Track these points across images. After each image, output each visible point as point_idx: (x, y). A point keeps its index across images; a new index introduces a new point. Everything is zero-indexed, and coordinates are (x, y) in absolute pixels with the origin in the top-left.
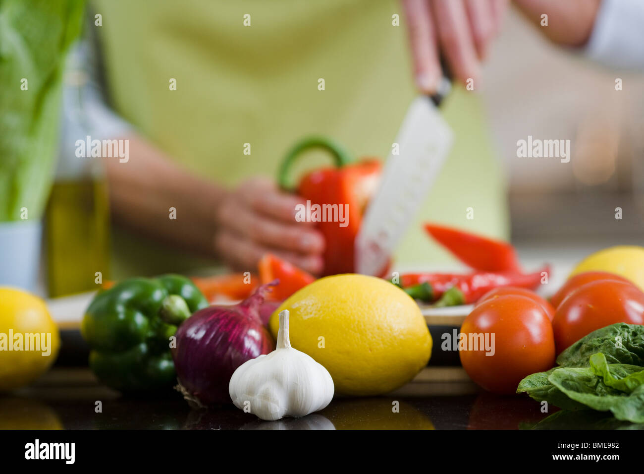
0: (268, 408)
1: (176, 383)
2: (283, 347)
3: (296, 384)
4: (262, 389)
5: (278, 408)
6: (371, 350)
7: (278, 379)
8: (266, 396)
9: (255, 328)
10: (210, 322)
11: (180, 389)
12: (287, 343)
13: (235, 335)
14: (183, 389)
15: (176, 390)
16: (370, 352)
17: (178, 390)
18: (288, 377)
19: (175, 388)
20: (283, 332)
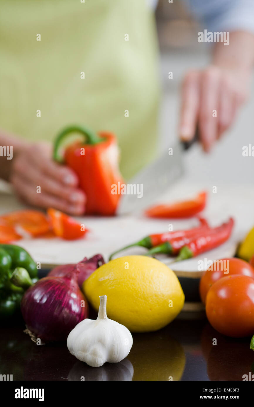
0: (96, 362)
1: (25, 328)
2: (102, 318)
3: (113, 345)
4: (92, 349)
5: (101, 360)
6: (151, 309)
7: (101, 341)
8: (94, 353)
9: (74, 292)
10: (49, 292)
11: (27, 332)
12: (105, 316)
13: (66, 302)
14: (30, 332)
15: (25, 333)
16: (150, 311)
17: (26, 333)
18: (108, 340)
19: (24, 331)
20: (103, 309)
